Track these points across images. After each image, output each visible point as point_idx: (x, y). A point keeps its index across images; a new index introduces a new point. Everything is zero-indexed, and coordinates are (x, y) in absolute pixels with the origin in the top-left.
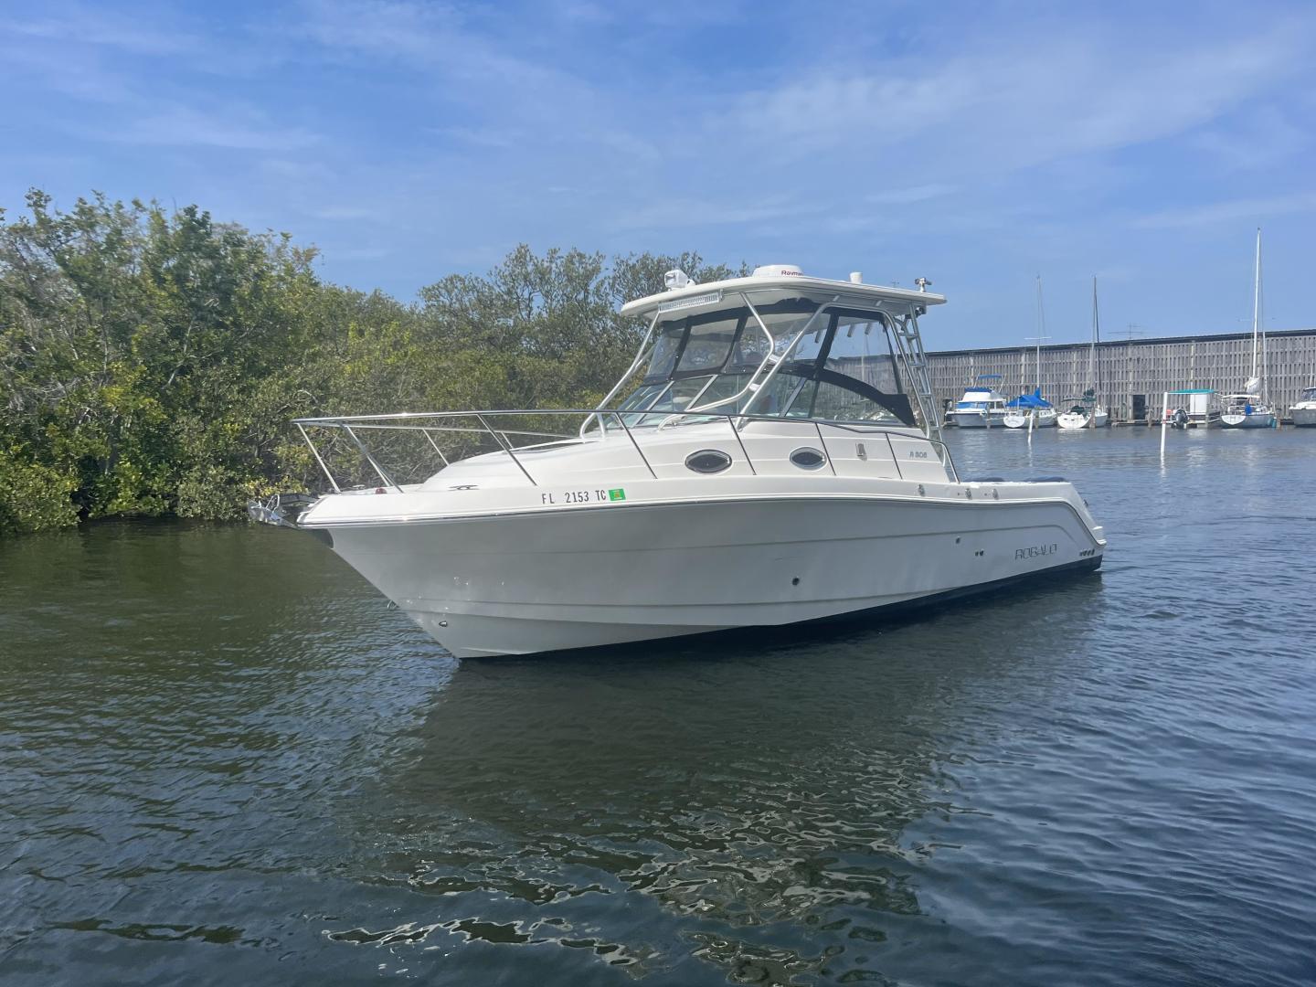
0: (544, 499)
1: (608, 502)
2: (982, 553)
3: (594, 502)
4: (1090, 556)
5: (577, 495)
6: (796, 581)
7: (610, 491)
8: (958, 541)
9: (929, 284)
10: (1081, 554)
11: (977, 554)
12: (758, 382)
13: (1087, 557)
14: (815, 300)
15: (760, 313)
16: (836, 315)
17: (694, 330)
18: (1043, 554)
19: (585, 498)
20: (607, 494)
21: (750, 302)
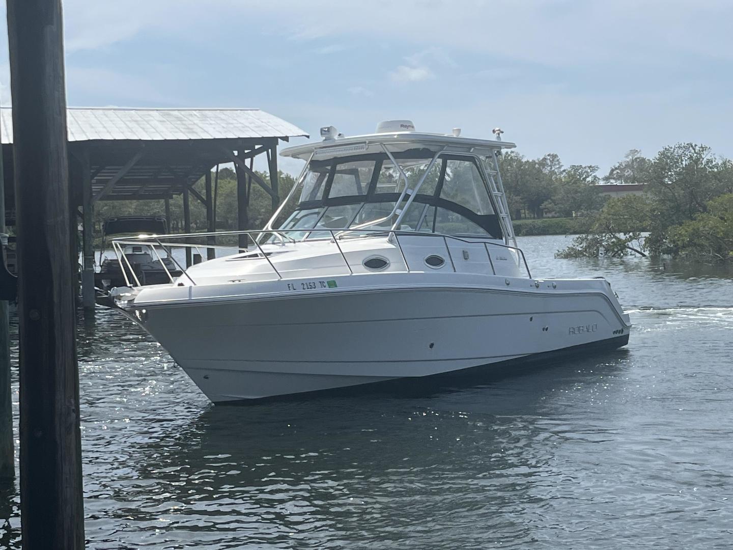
0: (289, 287)
1: (328, 289)
2: (547, 329)
3: (319, 290)
4: (621, 335)
5: (308, 284)
6: (432, 346)
7: (328, 282)
8: (531, 319)
9: (502, 132)
10: (614, 332)
11: (543, 329)
12: (401, 208)
13: (618, 335)
14: (432, 149)
15: (395, 158)
16: (445, 158)
17: (339, 167)
18: (588, 331)
19: (313, 286)
20: (326, 284)
21: (388, 150)
